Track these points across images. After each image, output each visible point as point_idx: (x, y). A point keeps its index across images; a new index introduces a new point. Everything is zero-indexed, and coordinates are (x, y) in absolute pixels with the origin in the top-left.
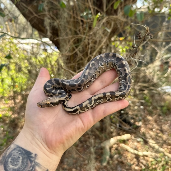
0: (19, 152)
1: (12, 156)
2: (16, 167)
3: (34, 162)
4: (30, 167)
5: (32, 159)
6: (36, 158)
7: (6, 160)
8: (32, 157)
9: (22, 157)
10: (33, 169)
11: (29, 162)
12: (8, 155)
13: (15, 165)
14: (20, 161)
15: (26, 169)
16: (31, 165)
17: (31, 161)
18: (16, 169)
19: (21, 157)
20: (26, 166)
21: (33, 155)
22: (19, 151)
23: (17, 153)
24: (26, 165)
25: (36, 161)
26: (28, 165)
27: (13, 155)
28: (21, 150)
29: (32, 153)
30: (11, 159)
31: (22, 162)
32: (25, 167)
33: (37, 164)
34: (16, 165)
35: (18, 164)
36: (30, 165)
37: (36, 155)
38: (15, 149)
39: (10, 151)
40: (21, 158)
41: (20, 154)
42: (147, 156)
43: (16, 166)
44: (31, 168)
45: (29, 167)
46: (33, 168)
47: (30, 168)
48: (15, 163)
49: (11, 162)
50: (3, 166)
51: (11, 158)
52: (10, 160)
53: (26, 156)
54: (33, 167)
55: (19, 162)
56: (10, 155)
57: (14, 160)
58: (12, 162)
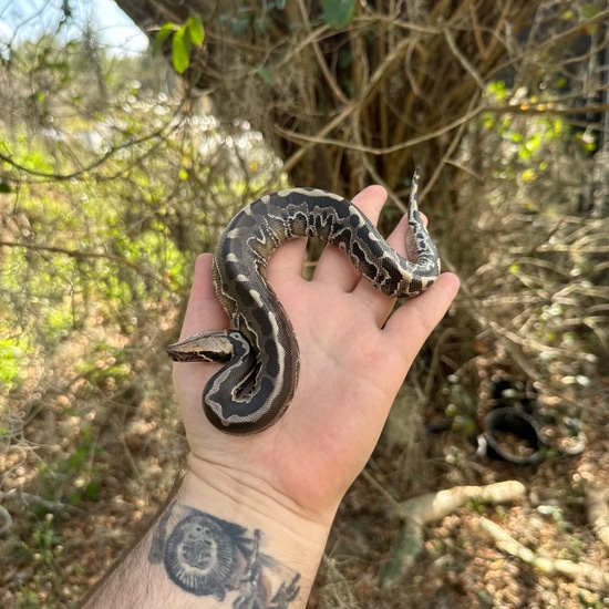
0: (206, 529)
1: (186, 539)
2: (205, 572)
3: (257, 555)
4: (247, 570)
5: (250, 547)
6: (260, 542)
7: (167, 549)
8: (248, 541)
9: (217, 541)
10: (257, 577)
11: (240, 555)
12: (171, 536)
13: (200, 564)
14: (214, 553)
15: (233, 576)
16: (248, 564)
17: (247, 554)
18: (203, 578)
19: (211, 540)
20: (233, 568)
21: (249, 535)
22: (204, 524)
23: (198, 529)
24: (232, 565)
25: (262, 550)
26: (240, 564)
27: (187, 534)
28: (209, 520)
29: (246, 530)
30: (184, 548)
31: (219, 556)
32: (231, 572)
33: (266, 561)
34: (202, 565)
35: (207, 563)
36: (244, 563)
37: (257, 533)
38: (188, 519)
39: (175, 523)
40: (214, 546)
41: (207, 532)
42: (569, 579)
43: (202, 569)
44: (249, 574)
45: (242, 570)
46: (254, 572)
47: (246, 572)
48: (200, 560)
49: (185, 555)
50: (162, 565)
51: (182, 545)
52: (180, 550)
53: (227, 538)
54: (256, 569)
55: (209, 555)
56: (178, 535)
57: (192, 549)
58: (189, 555)
